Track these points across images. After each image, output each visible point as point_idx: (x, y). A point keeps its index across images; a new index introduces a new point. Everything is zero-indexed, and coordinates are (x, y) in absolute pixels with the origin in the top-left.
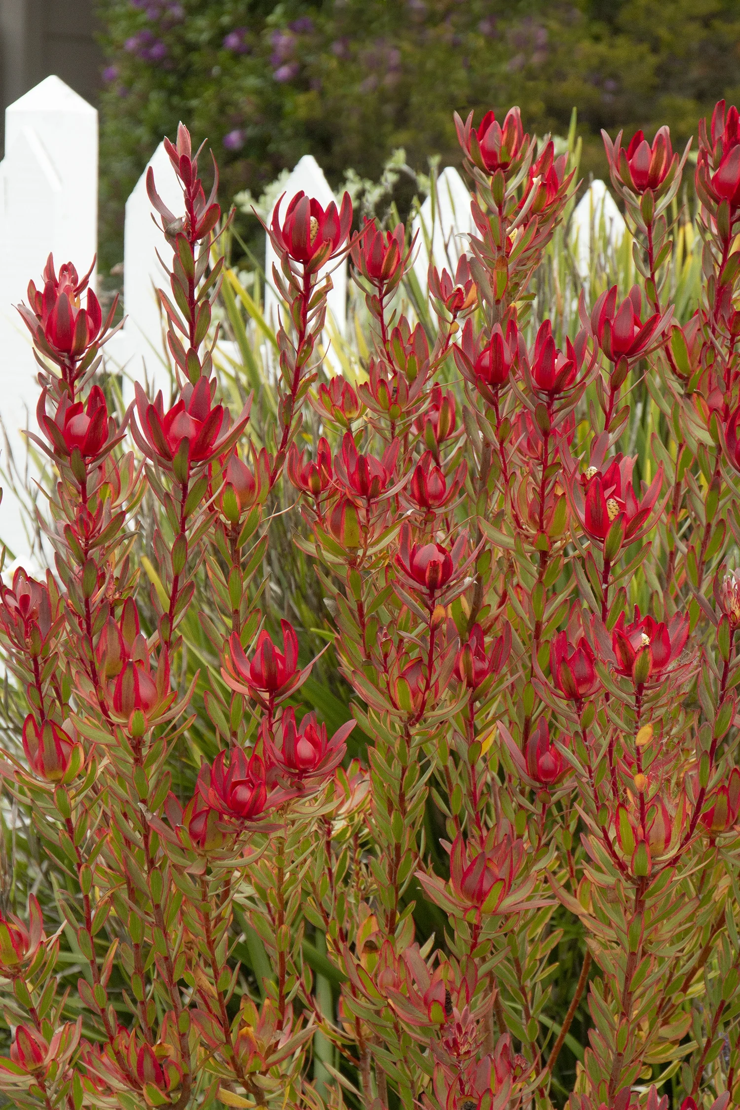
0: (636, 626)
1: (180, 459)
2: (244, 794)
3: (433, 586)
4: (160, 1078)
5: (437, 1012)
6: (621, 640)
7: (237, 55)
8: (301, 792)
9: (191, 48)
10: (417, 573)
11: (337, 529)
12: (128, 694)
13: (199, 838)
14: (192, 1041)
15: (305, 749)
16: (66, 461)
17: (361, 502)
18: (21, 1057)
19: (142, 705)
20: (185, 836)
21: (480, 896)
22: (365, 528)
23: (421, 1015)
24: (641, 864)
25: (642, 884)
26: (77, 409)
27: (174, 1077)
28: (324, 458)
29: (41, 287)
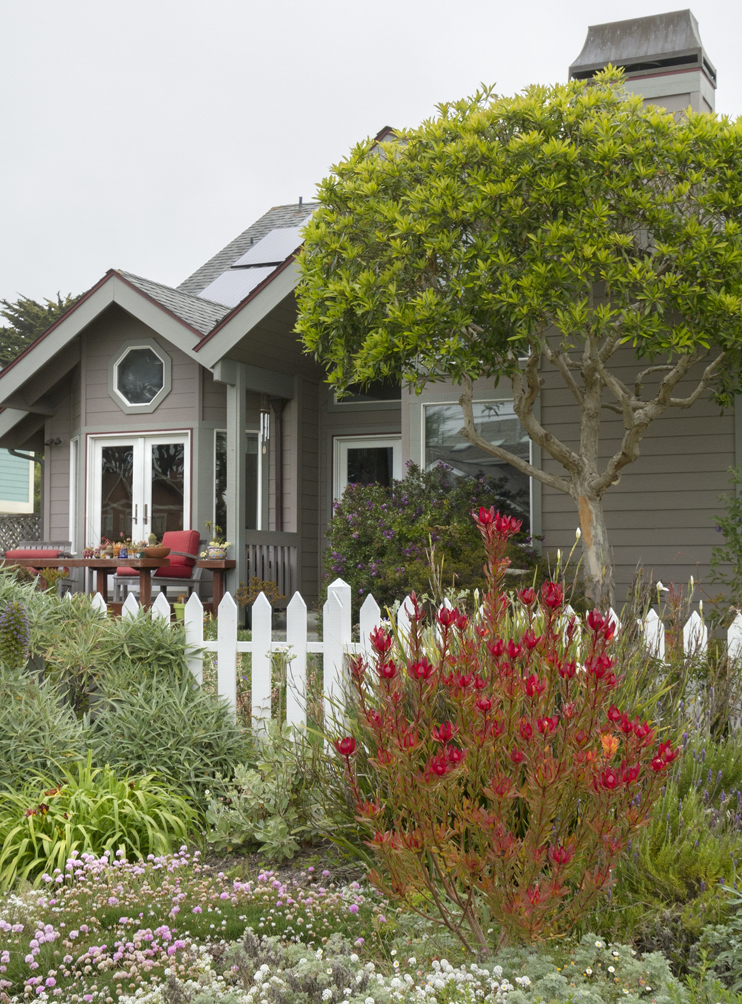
0: (544, 720)
1: (421, 678)
2: (440, 768)
3: (486, 710)
4: (416, 845)
5: (492, 826)
6: (540, 723)
7: (360, 570)
8: (454, 767)
9: (349, 568)
10: (482, 707)
11: (456, 695)
12: (408, 742)
13: (427, 781)
14: (425, 836)
15: (456, 756)
16: (384, 680)
17: (463, 688)
18: (377, 840)
19: (411, 745)
20: (424, 780)
21: (502, 793)
22: (464, 695)
23: (487, 826)
24: (545, 783)
25: (544, 789)
26: (386, 666)
27: (420, 845)
28: (452, 676)
29: (374, 634)
